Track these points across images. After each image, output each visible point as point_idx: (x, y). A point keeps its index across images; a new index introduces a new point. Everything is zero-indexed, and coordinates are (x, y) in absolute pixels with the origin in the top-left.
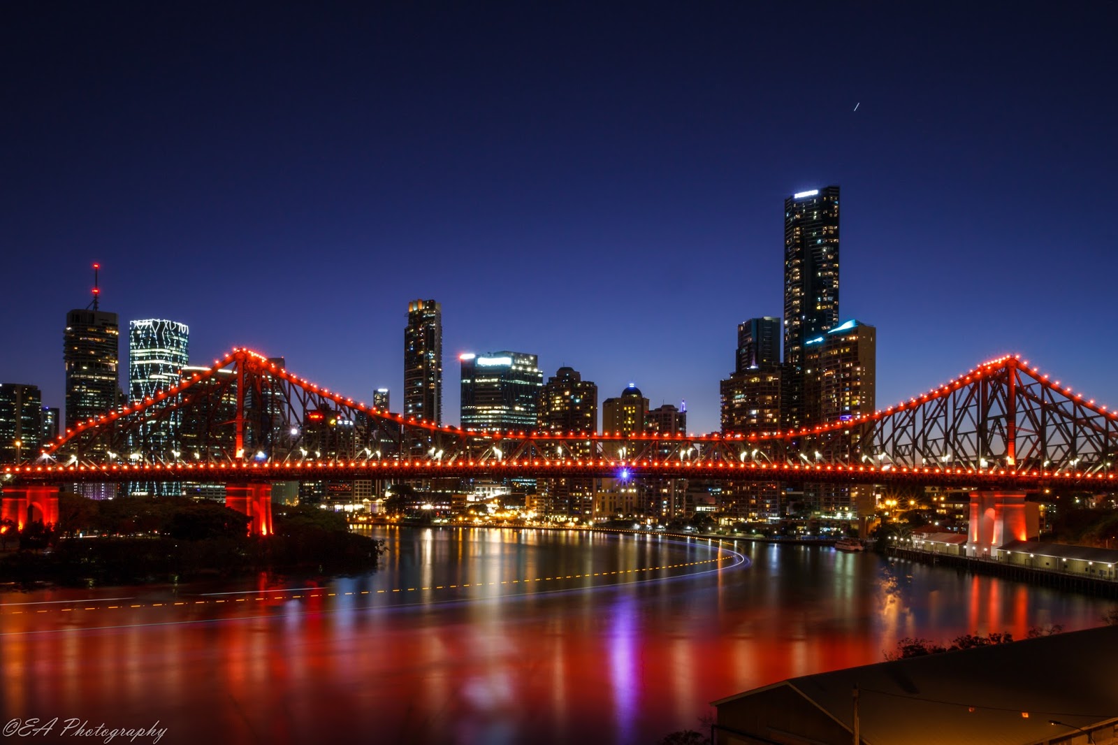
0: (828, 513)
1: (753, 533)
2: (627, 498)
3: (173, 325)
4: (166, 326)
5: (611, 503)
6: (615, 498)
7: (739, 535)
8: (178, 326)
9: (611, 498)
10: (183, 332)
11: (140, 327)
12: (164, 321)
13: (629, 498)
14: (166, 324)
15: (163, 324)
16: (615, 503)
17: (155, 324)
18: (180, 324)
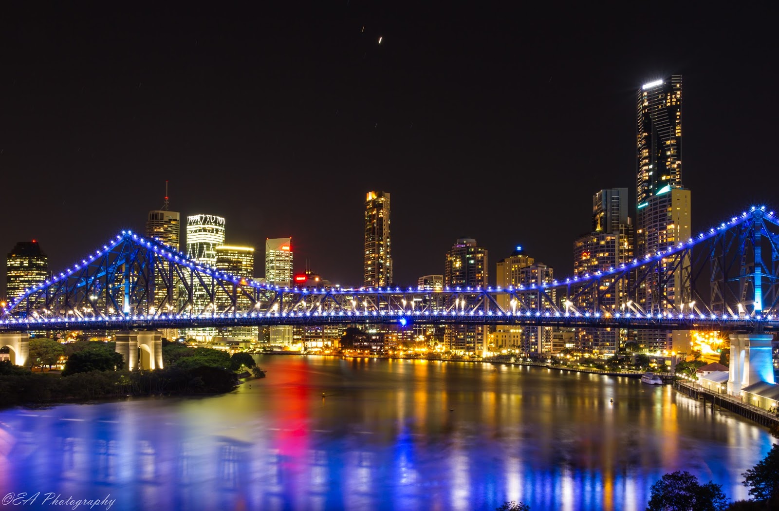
0: (650, 351)
1: (590, 367)
2: (514, 337)
3: (213, 218)
4: (208, 219)
5: (502, 341)
6: (505, 337)
7: (582, 368)
8: (216, 219)
9: (502, 337)
10: (221, 223)
11: (193, 220)
12: (207, 216)
13: (516, 337)
14: (208, 218)
15: (206, 218)
16: (505, 340)
17: (201, 218)
18: (218, 217)
